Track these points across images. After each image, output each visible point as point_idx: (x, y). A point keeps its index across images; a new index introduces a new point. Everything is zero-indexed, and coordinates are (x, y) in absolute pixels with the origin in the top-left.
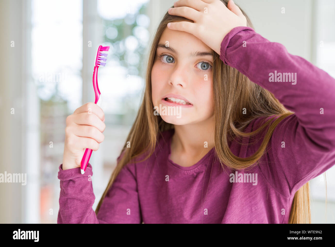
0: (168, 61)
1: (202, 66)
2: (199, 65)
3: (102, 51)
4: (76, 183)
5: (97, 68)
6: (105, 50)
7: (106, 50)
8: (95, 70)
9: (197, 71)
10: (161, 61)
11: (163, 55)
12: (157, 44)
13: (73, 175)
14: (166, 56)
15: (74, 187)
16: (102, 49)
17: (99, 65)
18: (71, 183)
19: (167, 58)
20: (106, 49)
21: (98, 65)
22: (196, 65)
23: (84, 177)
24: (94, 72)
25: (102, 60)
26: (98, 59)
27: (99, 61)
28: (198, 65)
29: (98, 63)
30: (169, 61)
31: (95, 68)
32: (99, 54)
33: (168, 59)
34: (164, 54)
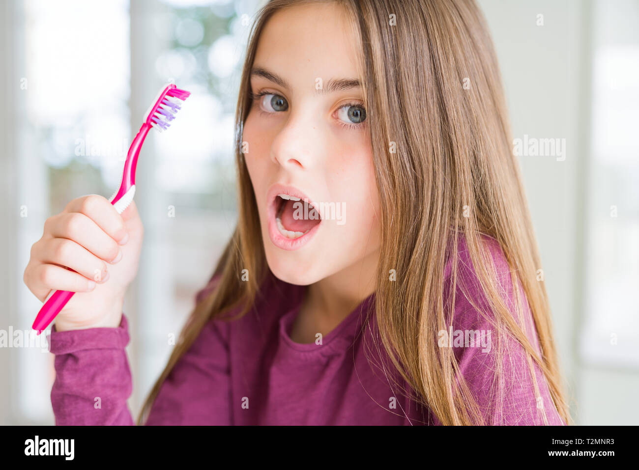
0: (275, 106)
1: (351, 113)
2: (343, 111)
3: (173, 96)
4: (82, 362)
5: (147, 128)
6: (178, 97)
7: (181, 96)
8: (141, 130)
9: (338, 126)
10: (260, 109)
11: (263, 94)
12: (251, 68)
13: (75, 344)
14: (271, 97)
15: (76, 371)
16: (174, 92)
17: (155, 122)
18: (70, 362)
19: (272, 100)
20: (181, 94)
21: (152, 124)
22: (335, 112)
23: (101, 349)
24: (138, 135)
25: (165, 115)
26: (157, 109)
27: (156, 114)
28: (340, 111)
29: (154, 119)
30: (278, 108)
31: (144, 125)
32: (162, 100)
33: (275, 103)
34: (265, 91)
